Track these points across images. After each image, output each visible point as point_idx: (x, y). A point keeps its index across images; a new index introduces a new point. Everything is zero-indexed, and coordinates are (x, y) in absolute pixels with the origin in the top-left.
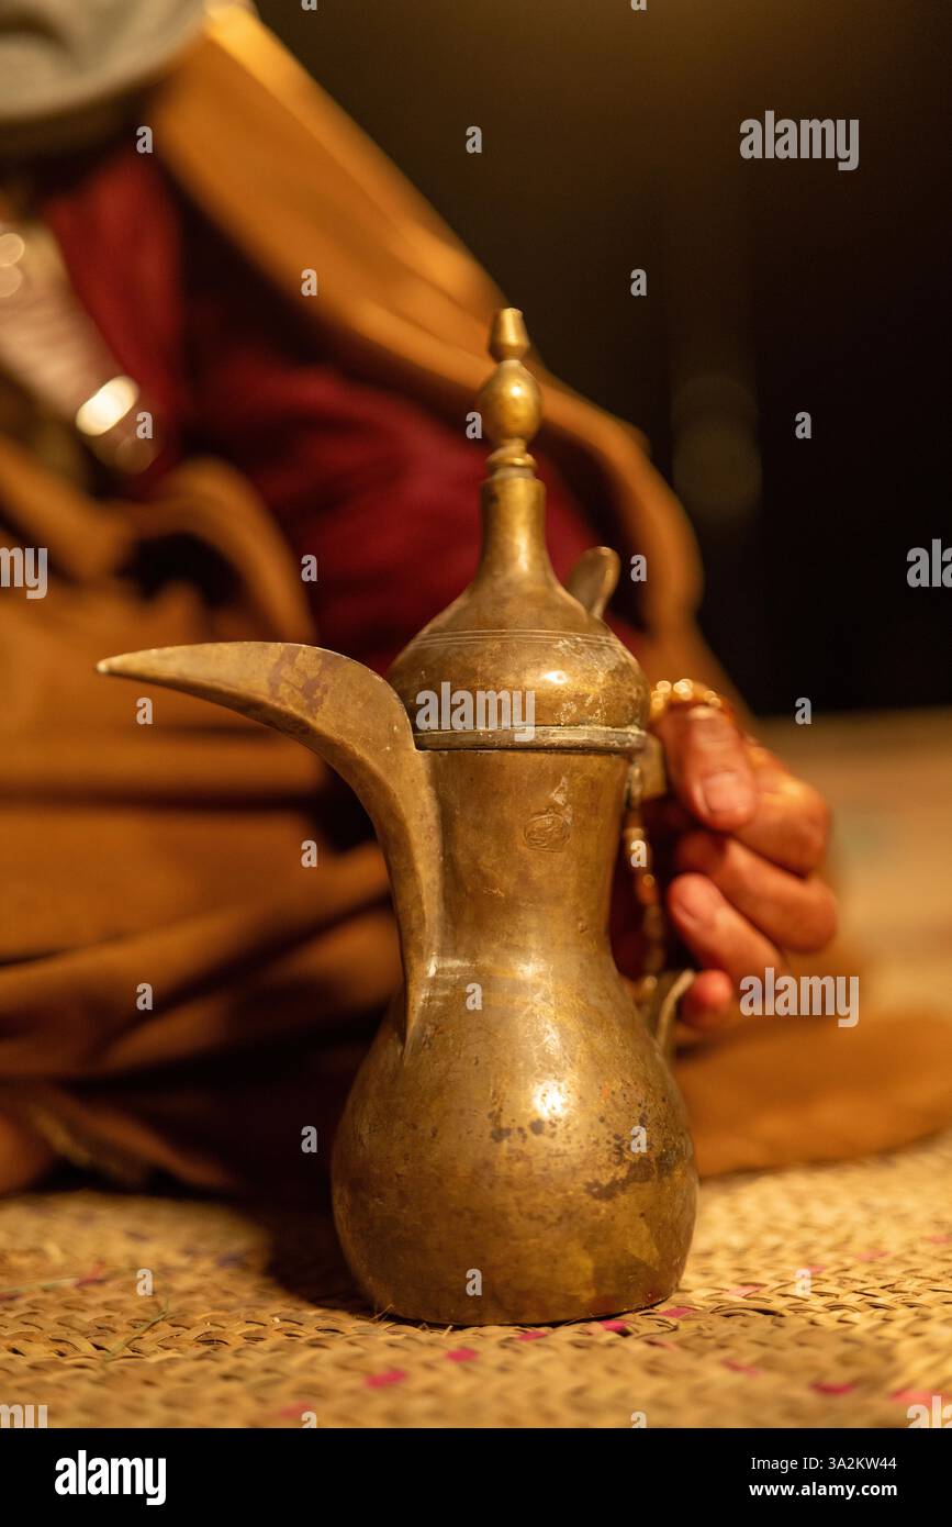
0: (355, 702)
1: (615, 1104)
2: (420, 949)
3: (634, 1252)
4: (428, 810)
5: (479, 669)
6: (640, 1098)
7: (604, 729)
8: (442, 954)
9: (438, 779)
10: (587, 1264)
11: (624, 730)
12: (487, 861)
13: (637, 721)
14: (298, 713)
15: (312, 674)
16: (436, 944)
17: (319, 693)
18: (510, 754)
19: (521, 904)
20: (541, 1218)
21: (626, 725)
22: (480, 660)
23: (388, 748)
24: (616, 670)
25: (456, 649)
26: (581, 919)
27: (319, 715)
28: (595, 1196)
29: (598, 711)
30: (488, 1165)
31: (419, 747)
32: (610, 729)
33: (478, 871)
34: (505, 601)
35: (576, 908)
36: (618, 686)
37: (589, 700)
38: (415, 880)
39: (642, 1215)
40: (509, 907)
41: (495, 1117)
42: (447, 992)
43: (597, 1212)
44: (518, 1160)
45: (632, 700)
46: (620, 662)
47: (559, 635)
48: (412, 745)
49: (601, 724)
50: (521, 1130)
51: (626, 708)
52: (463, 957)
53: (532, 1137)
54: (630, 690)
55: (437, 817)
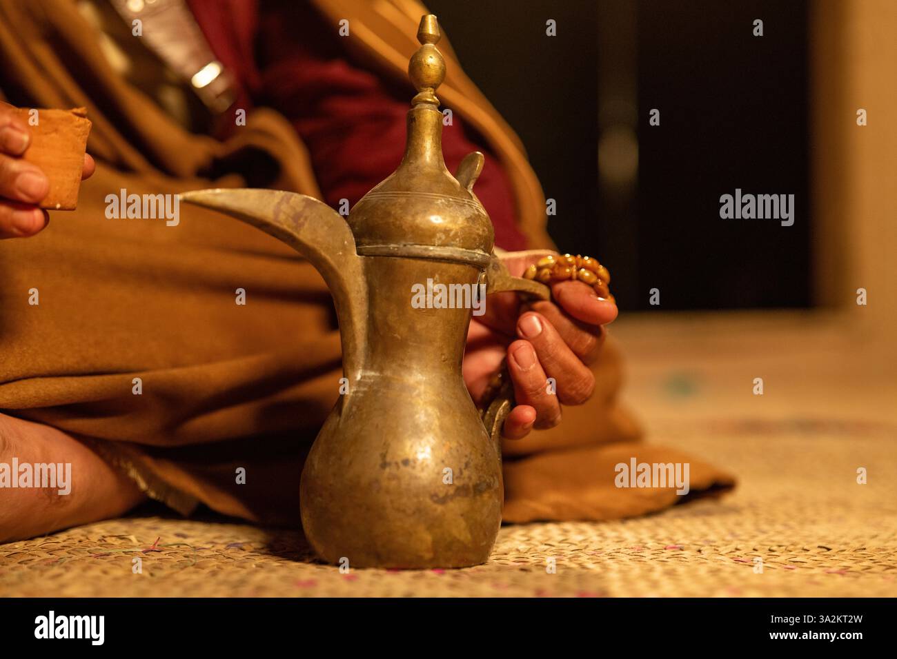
0: (322, 227)
1: (451, 453)
2: (352, 364)
3: (457, 535)
4: (362, 289)
5: (393, 212)
6: (467, 452)
7: (461, 249)
8: (365, 368)
9: (367, 272)
10: (428, 538)
11: (473, 251)
12: (392, 318)
13: (482, 247)
14: (289, 230)
15: (299, 209)
16: (362, 362)
17: (302, 220)
18: (407, 260)
19: (411, 344)
20: (404, 511)
21: (474, 249)
22: (394, 207)
23: (341, 253)
24: (471, 218)
25: (381, 201)
26: (442, 354)
27: (301, 232)
28: (436, 502)
29: (458, 239)
30: (377, 481)
31: (359, 253)
32: (464, 250)
33: (386, 323)
34: (413, 176)
35: (441, 348)
36: (470, 226)
37: (452, 233)
38: (352, 326)
39: (462, 515)
40: (402, 344)
41: (384, 456)
42: (366, 389)
43: (435, 510)
44: (394, 479)
45: (478, 235)
46: (474, 214)
47: (440, 196)
48: (355, 253)
49: (459, 247)
50: (397, 464)
51: (475, 239)
52: (375, 371)
53: (402, 467)
54: (478, 229)
55: (367, 293)
